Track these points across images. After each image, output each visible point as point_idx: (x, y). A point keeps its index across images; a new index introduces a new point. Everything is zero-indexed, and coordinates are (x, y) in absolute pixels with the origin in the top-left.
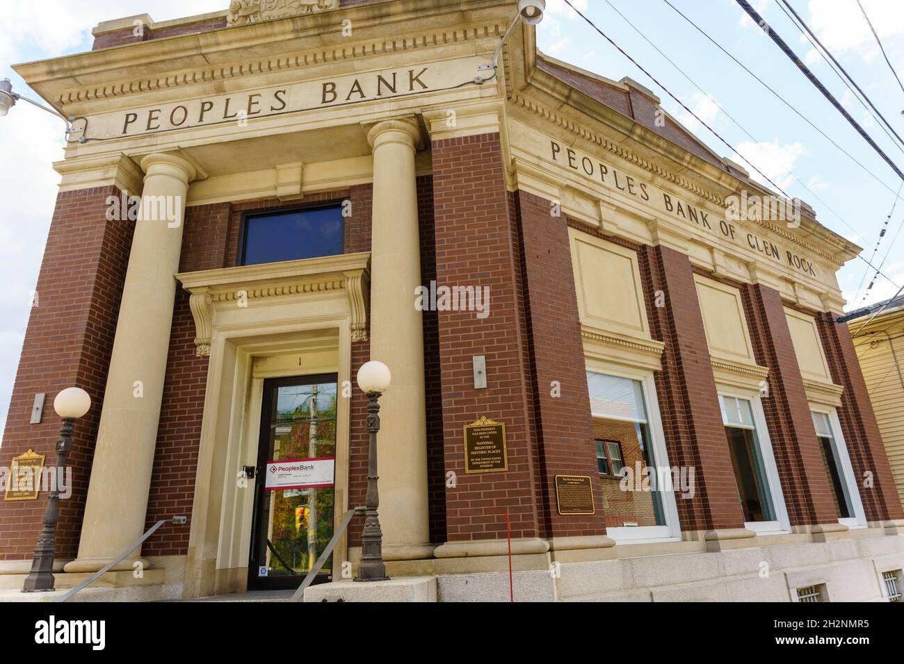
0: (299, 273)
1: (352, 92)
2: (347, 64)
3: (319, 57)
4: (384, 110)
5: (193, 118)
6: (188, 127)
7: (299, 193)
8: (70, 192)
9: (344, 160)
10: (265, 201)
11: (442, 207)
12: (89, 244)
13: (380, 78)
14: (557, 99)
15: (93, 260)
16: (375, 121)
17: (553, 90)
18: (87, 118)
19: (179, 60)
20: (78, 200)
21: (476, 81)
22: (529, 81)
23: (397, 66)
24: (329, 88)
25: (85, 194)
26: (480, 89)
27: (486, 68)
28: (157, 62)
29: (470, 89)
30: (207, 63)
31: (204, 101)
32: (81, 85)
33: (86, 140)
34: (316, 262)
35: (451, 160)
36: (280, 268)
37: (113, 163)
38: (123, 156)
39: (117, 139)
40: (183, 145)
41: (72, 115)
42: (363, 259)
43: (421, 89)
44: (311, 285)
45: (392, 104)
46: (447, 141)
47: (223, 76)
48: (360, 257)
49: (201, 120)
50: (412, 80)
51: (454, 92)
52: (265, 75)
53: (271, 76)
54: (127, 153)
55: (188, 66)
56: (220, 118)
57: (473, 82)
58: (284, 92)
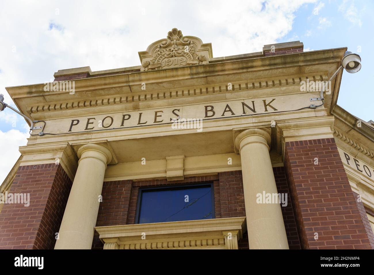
0: (189, 231)
1: (225, 111)
2: (221, 95)
3: (204, 90)
4: (248, 122)
5: (117, 123)
6: (114, 129)
7: (182, 175)
8: (28, 166)
9: (213, 156)
10: (157, 180)
11: (301, 186)
12: (37, 202)
13: (243, 104)
14: (348, 125)
15: (39, 213)
16: (243, 129)
17: (346, 119)
18: (45, 121)
19: (114, 89)
20: (33, 172)
21: (311, 106)
22: (332, 113)
23: (255, 97)
24: (209, 108)
25: (38, 168)
26: (315, 111)
27: (316, 99)
28: (99, 89)
29: (308, 112)
30: (130, 92)
31: (125, 114)
32: (47, 101)
33: (44, 134)
34: (203, 223)
35: (302, 155)
36: (175, 226)
37: (61, 149)
38: (68, 144)
39: (65, 135)
40: (109, 139)
41: (35, 119)
42: (239, 222)
43: (273, 111)
44: (196, 241)
45: (254, 119)
46: (296, 142)
47: (139, 99)
48: (236, 220)
49: (122, 125)
50: (266, 106)
51: (297, 113)
52: (167, 100)
53: (171, 101)
54: (70, 143)
55: (118, 93)
56: (136, 124)
57: (309, 108)
58: (179, 110)
